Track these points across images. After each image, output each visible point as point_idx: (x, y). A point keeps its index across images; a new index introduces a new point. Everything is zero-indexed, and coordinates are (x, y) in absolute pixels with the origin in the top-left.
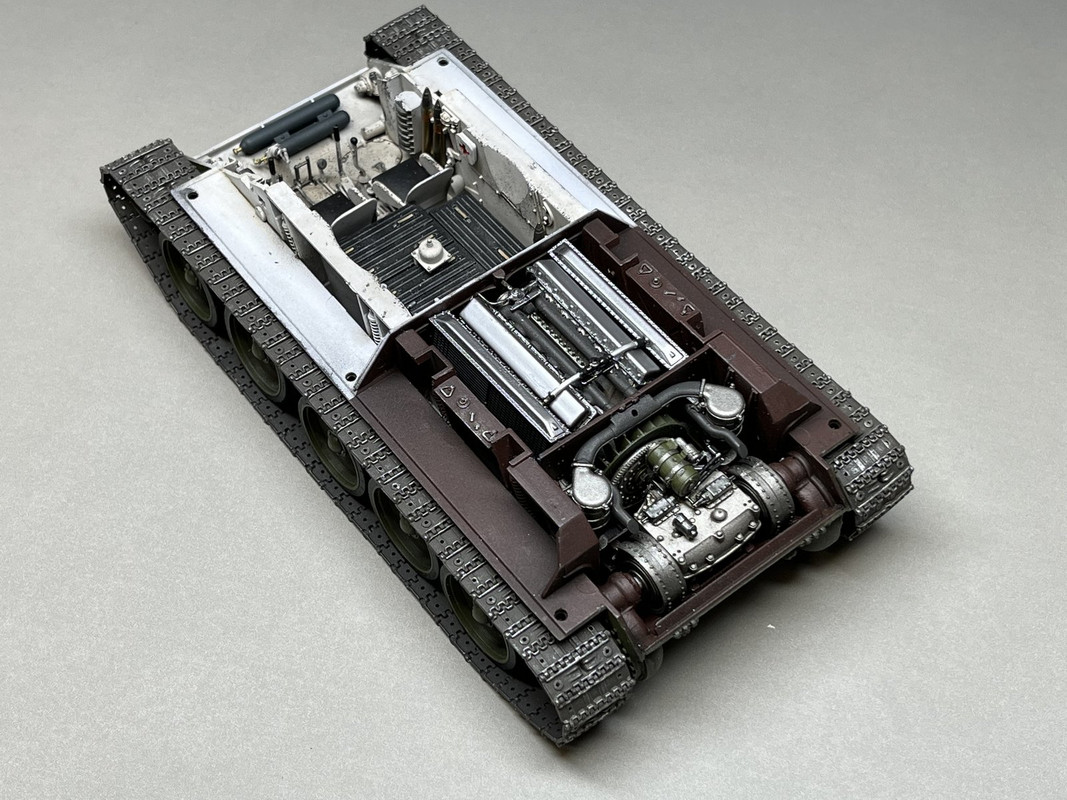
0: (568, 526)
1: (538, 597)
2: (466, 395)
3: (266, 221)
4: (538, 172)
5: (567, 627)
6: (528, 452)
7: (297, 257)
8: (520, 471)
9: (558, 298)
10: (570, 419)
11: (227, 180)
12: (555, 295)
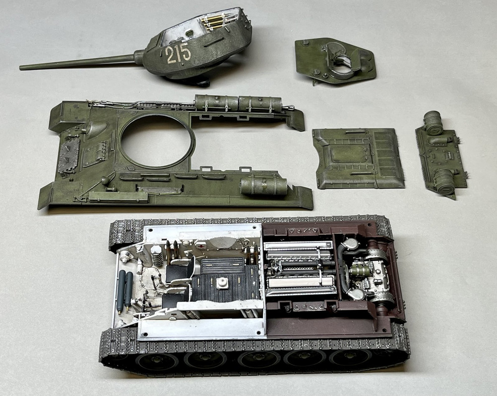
0: (368, 307)
1: (374, 332)
2: (303, 304)
3: (177, 319)
4: (232, 232)
5: (389, 331)
6: (337, 301)
7: (199, 319)
8: (341, 307)
9: (286, 259)
10: (331, 283)
11: (148, 320)
12: (283, 259)
